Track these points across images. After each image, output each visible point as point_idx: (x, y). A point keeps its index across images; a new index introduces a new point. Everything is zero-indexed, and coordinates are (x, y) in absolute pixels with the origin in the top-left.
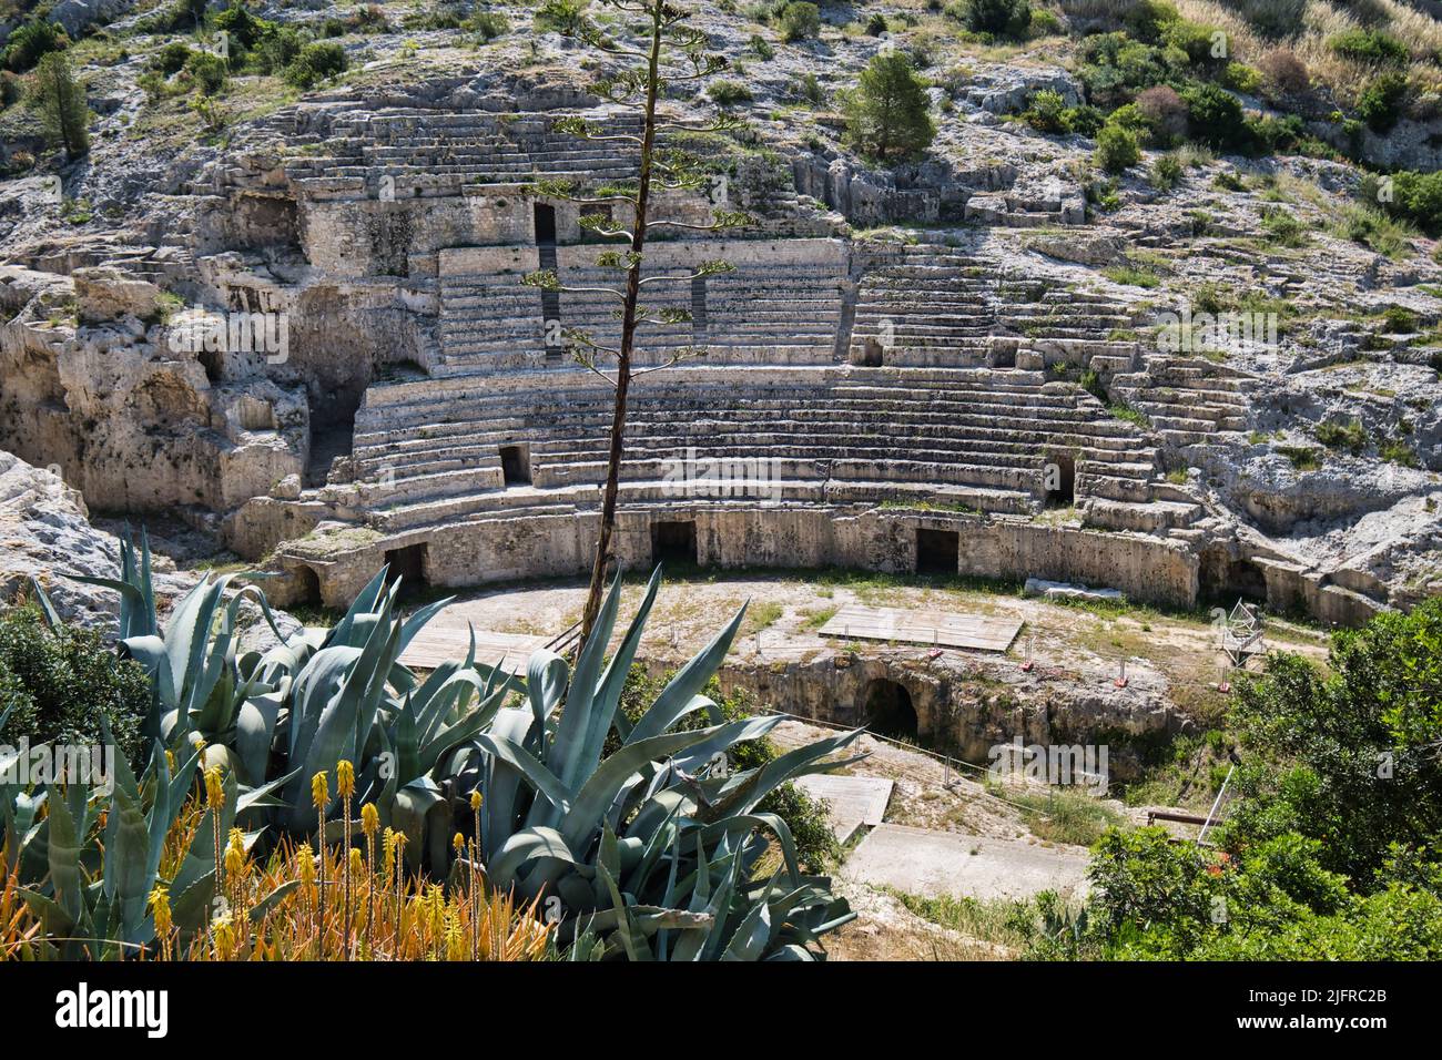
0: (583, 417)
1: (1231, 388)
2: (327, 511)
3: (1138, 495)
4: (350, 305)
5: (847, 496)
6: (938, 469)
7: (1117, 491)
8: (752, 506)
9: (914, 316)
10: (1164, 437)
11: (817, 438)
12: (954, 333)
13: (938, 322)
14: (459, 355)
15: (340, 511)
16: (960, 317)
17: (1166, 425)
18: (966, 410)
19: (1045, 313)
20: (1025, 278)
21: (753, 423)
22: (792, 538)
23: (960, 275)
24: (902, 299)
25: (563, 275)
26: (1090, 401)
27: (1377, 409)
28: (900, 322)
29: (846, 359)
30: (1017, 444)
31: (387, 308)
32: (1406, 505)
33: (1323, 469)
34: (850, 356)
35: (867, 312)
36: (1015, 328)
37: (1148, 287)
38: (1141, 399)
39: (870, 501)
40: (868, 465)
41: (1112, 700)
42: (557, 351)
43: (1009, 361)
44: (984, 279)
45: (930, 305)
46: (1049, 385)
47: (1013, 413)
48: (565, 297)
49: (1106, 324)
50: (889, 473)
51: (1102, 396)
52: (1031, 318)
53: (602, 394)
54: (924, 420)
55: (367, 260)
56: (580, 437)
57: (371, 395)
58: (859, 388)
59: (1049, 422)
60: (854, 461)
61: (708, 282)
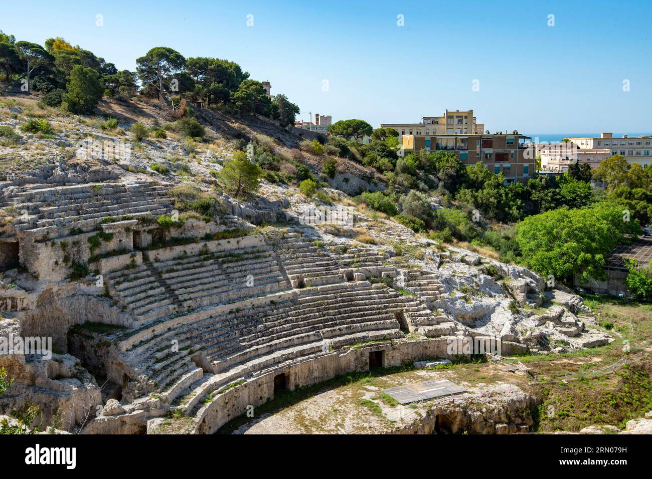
0: (212, 334)
1: (432, 278)
2: (146, 414)
3: (434, 322)
4: (55, 297)
5: (338, 345)
6: (361, 326)
7: (427, 322)
8: (309, 358)
9: (307, 264)
10: (425, 299)
11: (308, 323)
12: (326, 270)
13: (318, 266)
14: (143, 314)
15: (154, 412)
16: (325, 262)
17: (423, 295)
18: (352, 300)
19: (353, 257)
20: (336, 244)
21: (279, 321)
22: (324, 368)
23: (312, 245)
24: (297, 257)
25: (156, 265)
26: (391, 289)
27: (467, 279)
28: (303, 267)
29: (291, 286)
30: (380, 311)
31: (74, 295)
32: (499, 310)
33: (474, 302)
34: (292, 285)
35: (288, 264)
36: (347, 265)
37: (373, 243)
38: (408, 286)
39: (346, 345)
40: (335, 330)
41: (515, 398)
42: (180, 303)
43: (350, 278)
44: (322, 246)
45: (309, 259)
46: (374, 285)
47: (370, 299)
48: (165, 276)
49: (377, 260)
50: (344, 331)
51: (391, 287)
52: (350, 260)
53: (211, 321)
54: (341, 307)
55: (64, 270)
56: (217, 344)
57: (125, 345)
58: (307, 298)
59: (384, 300)
60: (329, 329)
61: (220, 260)
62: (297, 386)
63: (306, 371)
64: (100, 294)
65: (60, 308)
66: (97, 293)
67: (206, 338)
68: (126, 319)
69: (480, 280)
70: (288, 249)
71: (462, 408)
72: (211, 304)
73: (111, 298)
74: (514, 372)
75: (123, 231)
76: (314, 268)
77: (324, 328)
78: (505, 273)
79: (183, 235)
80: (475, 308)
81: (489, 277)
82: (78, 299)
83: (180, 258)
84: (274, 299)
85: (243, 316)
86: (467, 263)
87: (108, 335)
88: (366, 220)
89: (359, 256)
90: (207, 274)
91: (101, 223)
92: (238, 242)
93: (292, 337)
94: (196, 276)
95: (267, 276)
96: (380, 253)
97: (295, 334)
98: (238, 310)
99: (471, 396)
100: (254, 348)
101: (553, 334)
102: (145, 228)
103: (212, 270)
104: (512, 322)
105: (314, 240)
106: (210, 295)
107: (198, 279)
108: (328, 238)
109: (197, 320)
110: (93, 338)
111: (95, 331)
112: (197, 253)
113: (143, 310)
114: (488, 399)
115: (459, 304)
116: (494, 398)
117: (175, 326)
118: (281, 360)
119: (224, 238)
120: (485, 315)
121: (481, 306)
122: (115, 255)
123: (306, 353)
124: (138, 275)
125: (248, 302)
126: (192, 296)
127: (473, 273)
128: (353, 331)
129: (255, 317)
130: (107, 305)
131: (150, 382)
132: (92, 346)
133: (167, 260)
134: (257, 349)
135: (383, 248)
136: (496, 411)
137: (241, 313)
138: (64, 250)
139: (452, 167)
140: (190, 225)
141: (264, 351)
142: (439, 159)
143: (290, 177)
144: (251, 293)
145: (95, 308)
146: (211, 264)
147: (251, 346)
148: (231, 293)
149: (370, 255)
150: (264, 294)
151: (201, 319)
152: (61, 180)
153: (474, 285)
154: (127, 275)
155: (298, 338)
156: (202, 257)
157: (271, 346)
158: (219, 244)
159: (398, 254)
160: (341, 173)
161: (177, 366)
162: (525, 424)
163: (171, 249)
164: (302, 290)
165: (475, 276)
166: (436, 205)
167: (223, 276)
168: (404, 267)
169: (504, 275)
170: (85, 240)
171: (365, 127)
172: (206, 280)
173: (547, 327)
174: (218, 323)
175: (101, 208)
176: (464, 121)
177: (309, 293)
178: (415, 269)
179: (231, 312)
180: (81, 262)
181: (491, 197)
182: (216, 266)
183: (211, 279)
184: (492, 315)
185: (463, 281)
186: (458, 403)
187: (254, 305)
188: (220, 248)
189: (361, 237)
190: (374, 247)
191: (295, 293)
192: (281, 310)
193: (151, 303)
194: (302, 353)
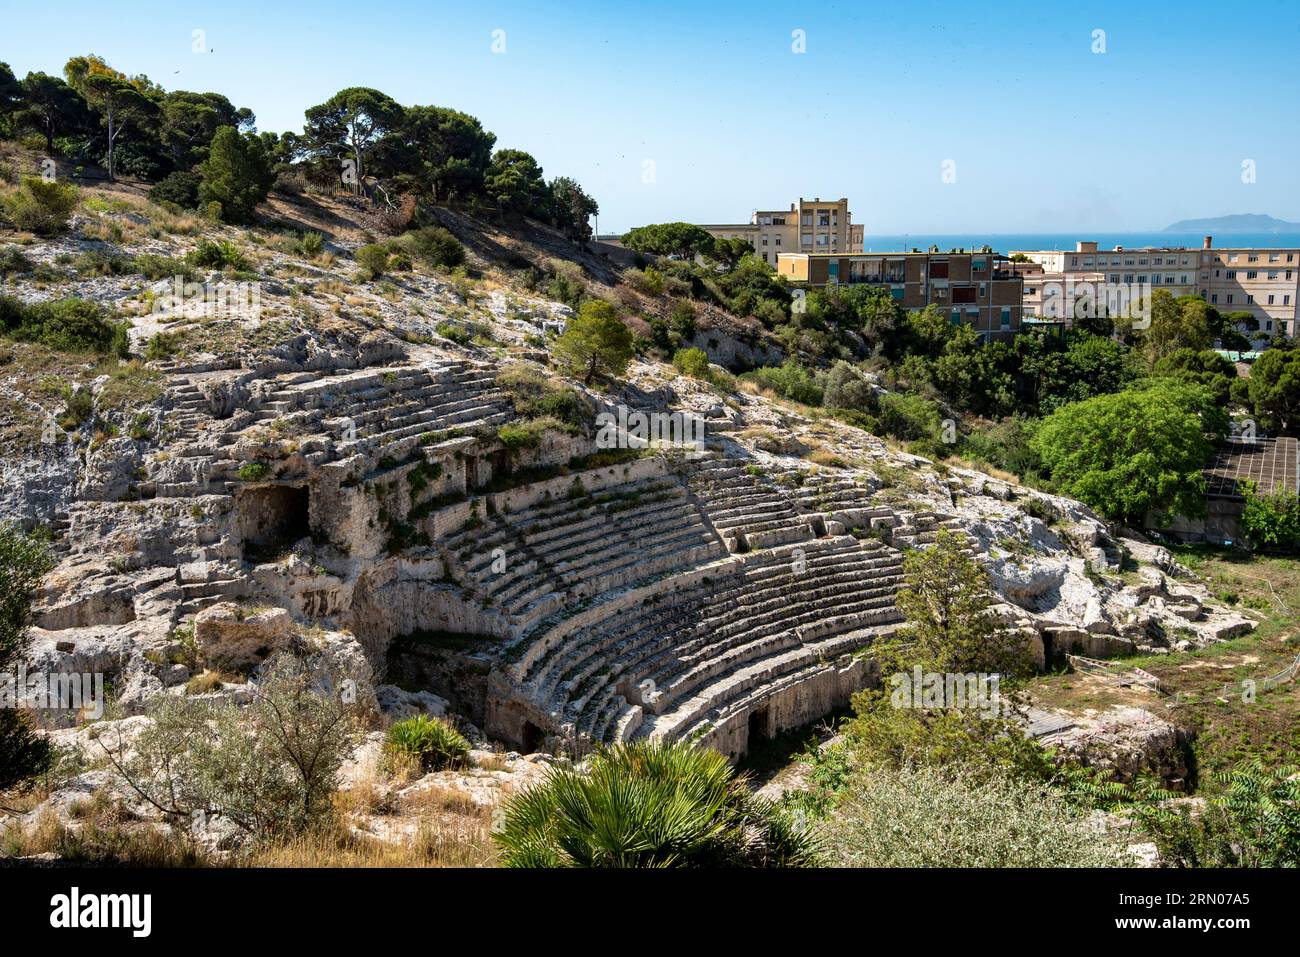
0: (632, 643)
1: (955, 526)
5: (832, 653)
6: (859, 618)
8: (794, 680)
9: (744, 508)
11: (773, 615)
12: (778, 517)
13: (762, 510)
14: (521, 612)
16: (773, 504)
18: (833, 572)
19: (817, 493)
20: (783, 470)
21: (726, 615)
22: (817, 696)
23: (743, 473)
24: (723, 496)
25: (509, 519)
26: (891, 549)
27: (1005, 525)
28: (738, 514)
29: (726, 549)
30: (884, 588)
31: (393, 582)
32: (1069, 579)
33: (1030, 567)
34: (728, 547)
35: (712, 510)
36: (809, 507)
37: (841, 466)
38: (920, 542)
39: (846, 652)
40: (819, 627)
41: (1156, 733)
42: (566, 587)
43: (820, 532)
44: (760, 474)
45: (745, 498)
46: (863, 543)
47: (861, 567)
48: (530, 539)
49: (858, 495)
50: (834, 629)
51: (890, 545)
52: (812, 498)
53: (620, 620)
54: (817, 585)
55: (379, 537)
56: (643, 661)
57: (520, 670)
58: (760, 570)
59: (887, 569)
60: (810, 625)
61: (606, 505)
62: (779, 730)
63: (791, 702)
64: (435, 577)
65: (378, 607)
66: (430, 577)
67: (624, 650)
68: (495, 623)
69: (1026, 527)
70: (706, 481)
71: (1079, 754)
72: (613, 589)
73: (457, 584)
74: (1129, 687)
75: (452, 458)
76: (757, 516)
77: (801, 624)
78: (1058, 513)
79: (538, 462)
80: (1034, 577)
81: (1038, 521)
82: (402, 588)
83: (541, 505)
84: (708, 575)
85: (667, 609)
86: (995, 496)
87: (473, 652)
88: (803, 422)
89: (826, 491)
90: (592, 534)
91: (418, 445)
92: (626, 471)
93: (755, 643)
94: (578, 538)
95: (685, 532)
96: (859, 484)
97: (758, 636)
98: (657, 598)
99: (1086, 732)
100: (703, 665)
101: (1166, 618)
102: (483, 451)
103: (598, 526)
104: (1099, 599)
105: (744, 463)
106: (609, 572)
107: (582, 543)
108: (765, 459)
109: (601, 619)
110: (443, 660)
111: (446, 648)
112: (566, 493)
113: (518, 604)
114: (1115, 737)
115: (1008, 570)
116: (1122, 734)
117: (572, 632)
118: (751, 685)
119: (604, 464)
120: (1049, 589)
121: (1042, 573)
122: (449, 504)
123: (786, 670)
124: (490, 539)
125: (670, 581)
126: (582, 574)
127: (1012, 515)
128: (848, 626)
129: (686, 610)
130: (456, 597)
131: (583, 734)
132: (444, 675)
133: (523, 510)
134: (709, 667)
135: (860, 472)
136: (1134, 756)
137: (663, 603)
138: (379, 499)
139: (887, 316)
140: (547, 442)
141: (719, 670)
142: (862, 301)
143: (644, 342)
144: (669, 566)
145: (432, 604)
146: (593, 514)
147: (697, 662)
148: (639, 566)
149: (843, 487)
150: (687, 566)
151: (606, 616)
152: (324, 364)
153: (1019, 535)
154: (472, 541)
155: (765, 644)
156: (576, 501)
157: (727, 660)
158: (598, 476)
159: (886, 485)
160: (704, 330)
161: (603, 705)
162: (1177, 776)
163: (528, 489)
164: (747, 555)
165: (1017, 519)
166: (875, 386)
167: (617, 537)
168: (904, 507)
169: (1055, 516)
170: (404, 479)
171: (702, 238)
172: (594, 545)
173: (1152, 606)
174: (633, 622)
175: (409, 416)
176: (832, 219)
177: (759, 561)
178: (925, 511)
179: (646, 602)
180: (399, 519)
181: (960, 369)
182: (602, 519)
183: (601, 542)
184: (1061, 589)
185: (1001, 529)
186: (1070, 746)
187: (678, 588)
188: (600, 484)
189: (817, 455)
190: (844, 473)
191: (738, 562)
192: (724, 594)
193: (525, 591)
194: (780, 672)
